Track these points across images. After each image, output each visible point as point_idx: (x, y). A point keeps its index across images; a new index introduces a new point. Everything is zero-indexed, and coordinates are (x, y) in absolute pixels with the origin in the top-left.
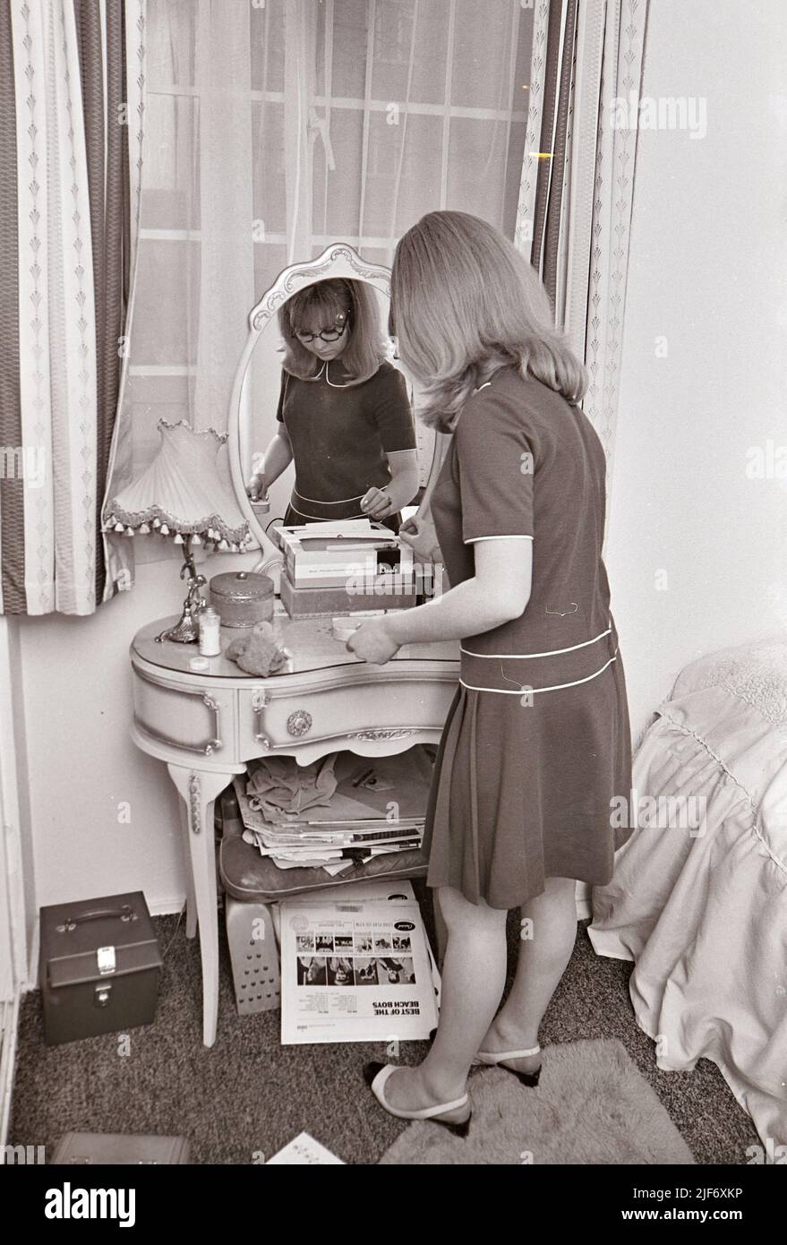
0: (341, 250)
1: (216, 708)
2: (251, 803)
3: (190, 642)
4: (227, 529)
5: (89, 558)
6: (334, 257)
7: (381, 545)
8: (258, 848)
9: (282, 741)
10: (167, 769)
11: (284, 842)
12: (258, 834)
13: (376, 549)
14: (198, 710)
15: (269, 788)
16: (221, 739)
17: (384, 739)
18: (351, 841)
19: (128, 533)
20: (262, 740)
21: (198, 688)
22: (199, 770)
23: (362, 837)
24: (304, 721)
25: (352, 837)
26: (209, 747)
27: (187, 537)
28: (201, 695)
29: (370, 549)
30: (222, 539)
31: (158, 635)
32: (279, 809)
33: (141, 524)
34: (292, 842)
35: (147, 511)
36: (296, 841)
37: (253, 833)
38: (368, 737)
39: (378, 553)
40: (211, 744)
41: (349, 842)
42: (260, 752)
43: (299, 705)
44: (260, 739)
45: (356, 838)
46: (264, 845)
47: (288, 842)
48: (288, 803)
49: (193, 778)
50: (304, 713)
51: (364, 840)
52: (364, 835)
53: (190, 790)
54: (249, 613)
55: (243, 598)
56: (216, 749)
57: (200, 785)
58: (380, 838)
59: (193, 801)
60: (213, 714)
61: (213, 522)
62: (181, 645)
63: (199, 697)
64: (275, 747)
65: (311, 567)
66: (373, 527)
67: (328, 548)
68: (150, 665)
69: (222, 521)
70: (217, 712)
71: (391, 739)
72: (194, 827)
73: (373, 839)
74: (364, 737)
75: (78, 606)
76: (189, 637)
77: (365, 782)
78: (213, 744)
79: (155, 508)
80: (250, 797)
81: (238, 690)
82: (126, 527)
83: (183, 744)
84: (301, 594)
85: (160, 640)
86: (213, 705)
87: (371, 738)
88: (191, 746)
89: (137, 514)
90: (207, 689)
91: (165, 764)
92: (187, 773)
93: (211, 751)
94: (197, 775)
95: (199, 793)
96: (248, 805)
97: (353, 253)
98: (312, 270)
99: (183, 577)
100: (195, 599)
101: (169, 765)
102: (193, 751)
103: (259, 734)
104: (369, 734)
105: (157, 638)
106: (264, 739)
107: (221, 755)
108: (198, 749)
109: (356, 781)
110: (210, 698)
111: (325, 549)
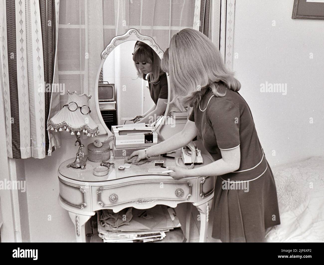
0: (133, 31)
1: (84, 192)
2: (102, 223)
3: (78, 168)
4: (90, 129)
5: (43, 139)
6: (130, 33)
7: (147, 133)
8: (103, 240)
9: (107, 204)
10: (68, 213)
11: (112, 238)
12: (103, 235)
13: (144, 134)
14: (78, 193)
15: (108, 218)
16: (86, 203)
17: (145, 203)
18: (136, 237)
19: (55, 131)
20: (100, 204)
21: (78, 186)
22: (78, 214)
23: (140, 236)
24: (115, 197)
25: (137, 236)
26: (82, 206)
27: (76, 132)
28: (78, 188)
29: (143, 134)
30: (88, 132)
31: (68, 165)
32: (111, 226)
33: (60, 128)
34: (115, 237)
35: (61, 123)
36: (116, 237)
37: (102, 234)
38: (139, 202)
39: (145, 136)
40: (82, 205)
41: (135, 237)
42: (100, 208)
43: (113, 191)
44: (100, 203)
45: (138, 236)
46: (105, 239)
47: (113, 238)
48: (114, 224)
49: (77, 217)
50: (115, 194)
51: (141, 237)
52: (141, 235)
53: (76, 221)
54: (101, 157)
55: (98, 152)
56: (85, 207)
57: (79, 219)
58: (147, 236)
59: (77, 225)
60: (83, 194)
61: (85, 128)
62: (75, 169)
63: (78, 189)
64: (105, 206)
65: (122, 141)
66: (146, 126)
67: (128, 134)
68: (63, 177)
69: (88, 127)
70: (84, 194)
71: (148, 203)
72: (77, 234)
73: (144, 236)
74: (138, 202)
75: (39, 155)
76: (78, 166)
77: (143, 215)
78: (84, 205)
79: (64, 123)
80: (102, 221)
81: (92, 186)
82: (55, 129)
83: (74, 205)
84: (117, 150)
85: (68, 167)
86: (83, 191)
87: (140, 202)
88: (76, 205)
89: (58, 125)
90: (80, 186)
91: (68, 211)
92: (75, 215)
93: (83, 207)
94: (78, 216)
95: (78, 222)
96: (100, 224)
97: (137, 32)
98: (123, 38)
99: (76, 145)
100: (81, 153)
101: (69, 213)
102: (76, 207)
103: (99, 202)
104: (140, 201)
105: (68, 166)
106: (101, 204)
107: (87, 209)
108: (78, 207)
109: (139, 215)
110: (82, 189)
111: (127, 135)
